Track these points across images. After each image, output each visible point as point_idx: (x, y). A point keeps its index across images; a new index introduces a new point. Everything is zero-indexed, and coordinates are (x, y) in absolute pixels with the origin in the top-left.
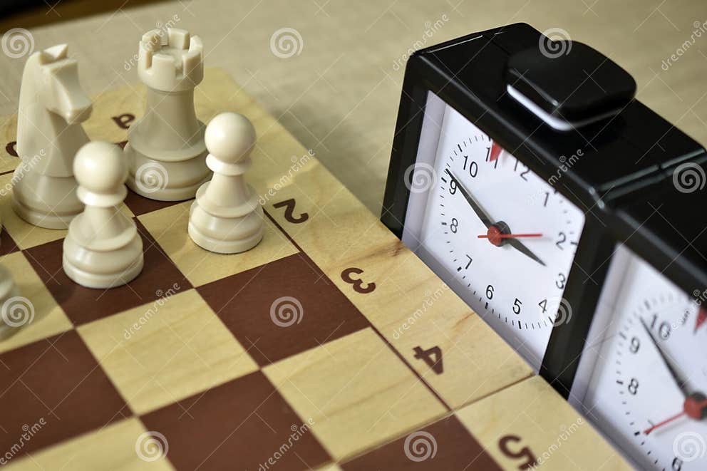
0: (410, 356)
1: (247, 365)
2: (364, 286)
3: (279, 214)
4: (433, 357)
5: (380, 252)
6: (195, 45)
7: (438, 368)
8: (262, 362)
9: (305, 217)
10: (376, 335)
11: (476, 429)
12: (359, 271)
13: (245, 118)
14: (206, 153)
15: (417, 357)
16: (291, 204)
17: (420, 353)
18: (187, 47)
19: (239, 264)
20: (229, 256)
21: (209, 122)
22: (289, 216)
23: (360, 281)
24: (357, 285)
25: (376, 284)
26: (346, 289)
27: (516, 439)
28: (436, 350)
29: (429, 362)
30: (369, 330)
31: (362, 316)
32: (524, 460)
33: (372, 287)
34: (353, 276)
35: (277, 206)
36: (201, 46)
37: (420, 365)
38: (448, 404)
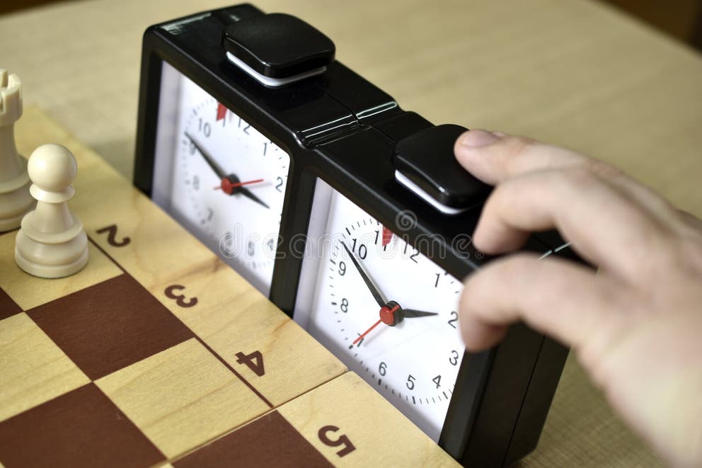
0: (233, 361)
1: (79, 379)
2: (187, 301)
3: (102, 240)
4: (254, 361)
5: (199, 270)
6: (13, 83)
7: (259, 370)
8: (94, 375)
9: (127, 241)
10: (201, 345)
11: (297, 424)
12: (181, 288)
13: (65, 148)
14: (30, 183)
15: (240, 361)
16: (112, 230)
17: (242, 358)
18: (5, 84)
19: (67, 287)
20: (56, 280)
21: (30, 156)
22: (111, 241)
23: (182, 297)
24: (180, 301)
25: (199, 299)
26: (170, 304)
27: (335, 429)
28: (258, 355)
29: (251, 365)
30: (194, 340)
31: (187, 328)
32: (343, 447)
33: (194, 301)
34: (176, 292)
35: (100, 232)
36: (19, 83)
37: (243, 369)
38: (271, 401)
